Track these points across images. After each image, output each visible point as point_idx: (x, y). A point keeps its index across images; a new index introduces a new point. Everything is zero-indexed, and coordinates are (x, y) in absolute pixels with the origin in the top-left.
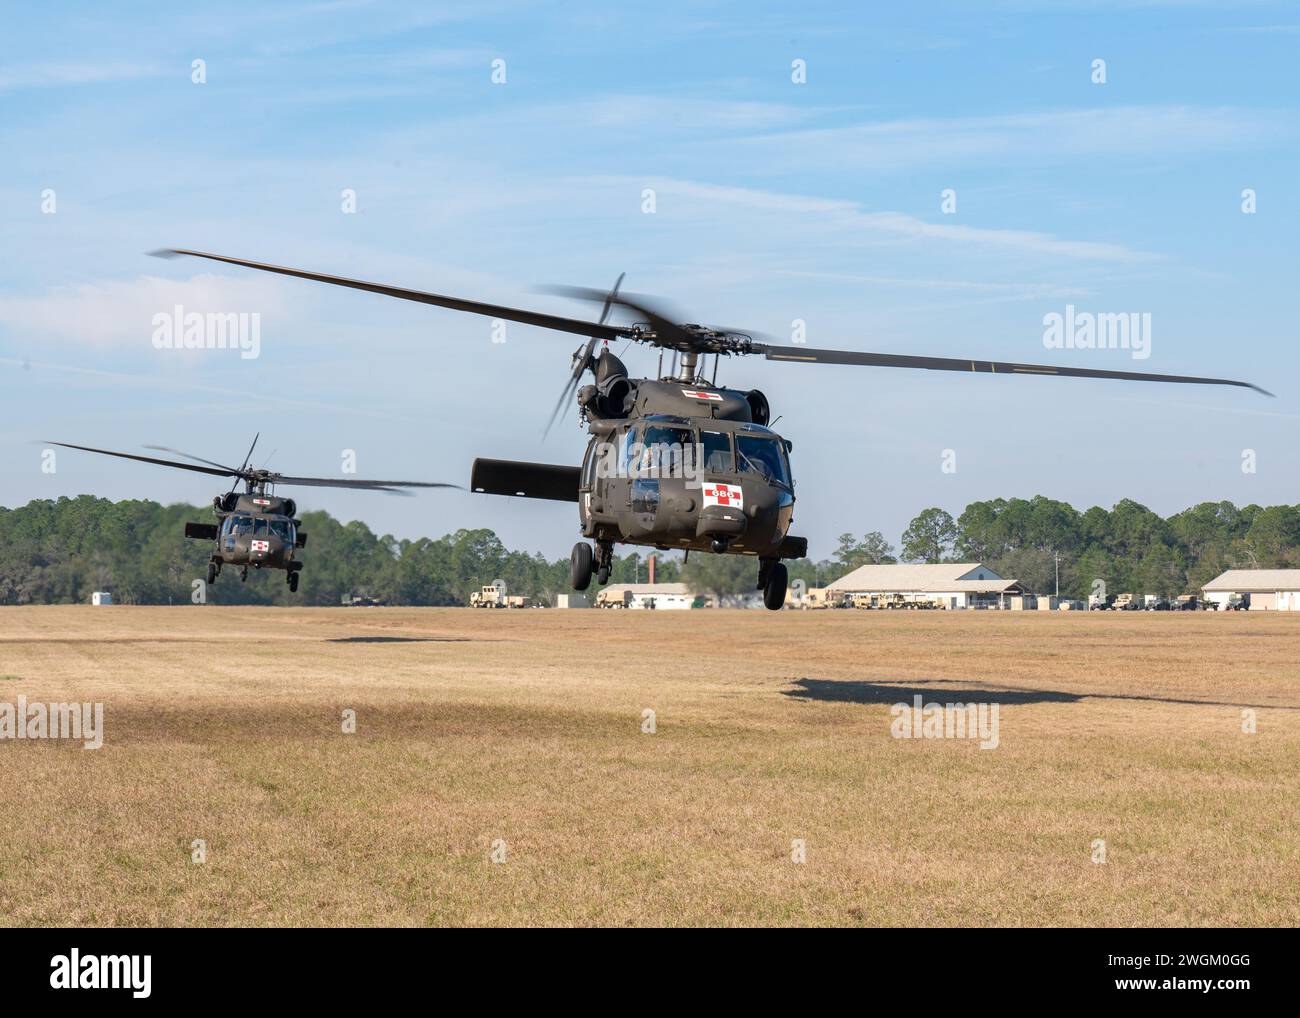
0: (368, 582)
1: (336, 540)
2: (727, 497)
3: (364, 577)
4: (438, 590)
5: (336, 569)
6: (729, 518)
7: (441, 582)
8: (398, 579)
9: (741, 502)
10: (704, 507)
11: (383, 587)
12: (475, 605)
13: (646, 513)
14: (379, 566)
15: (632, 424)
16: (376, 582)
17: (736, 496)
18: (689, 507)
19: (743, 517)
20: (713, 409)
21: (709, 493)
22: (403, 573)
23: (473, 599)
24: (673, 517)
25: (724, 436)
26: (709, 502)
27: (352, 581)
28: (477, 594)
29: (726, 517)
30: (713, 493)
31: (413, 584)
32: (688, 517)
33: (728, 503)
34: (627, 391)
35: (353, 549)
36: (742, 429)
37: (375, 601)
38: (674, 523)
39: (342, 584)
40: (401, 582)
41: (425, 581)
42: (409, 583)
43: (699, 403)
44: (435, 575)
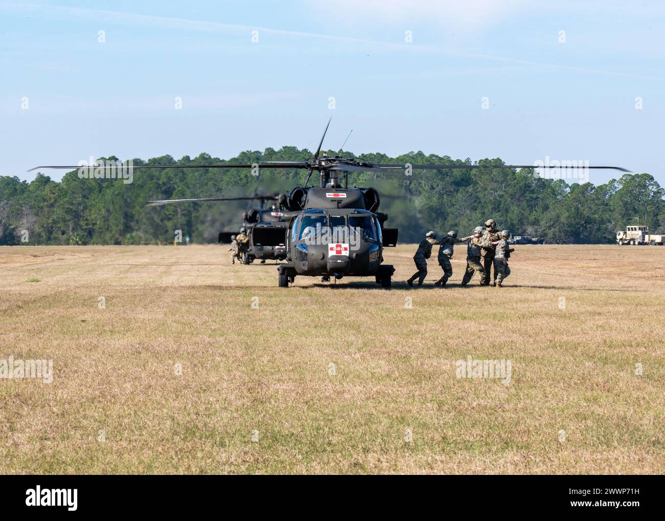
0: (536, 222)
1: (507, 186)
2: (341, 250)
3: (532, 218)
4: (599, 229)
5: (507, 210)
6: (340, 261)
7: (602, 222)
8: (562, 219)
9: (348, 252)
10: (329, 256)
11: (550, 228)
12: (621, 243)
13: (304, 262)
14: (546, 208)
15: (298, 215)
16: (543, 223)
17: (346, 249)
18: (321, 257)
19: (348, 260)
20: (338, 203)
21: (332, 249)
22: (567, 214)
23: (618, 237)
24: (315, 263)
25: (342, 218)
26: (331, 253)
27: (521, 222)
28: (622, 233)
29: (338, 261)
30: (334, 249)
31: (577, 224)
32: (322, 262)
33: (341, 254)
34: (303, 195)
35: (525, 192)
36: (352, 213)
37: (534, 239)
38: (316, 266)
39: (512, 224)
40: (565, 222)
41: (589, 221)
42: (574, 223)
43: (332, 201)
44: (596, 216)
